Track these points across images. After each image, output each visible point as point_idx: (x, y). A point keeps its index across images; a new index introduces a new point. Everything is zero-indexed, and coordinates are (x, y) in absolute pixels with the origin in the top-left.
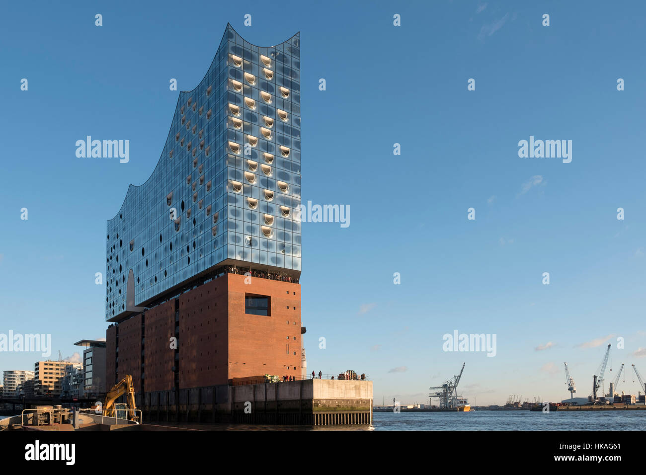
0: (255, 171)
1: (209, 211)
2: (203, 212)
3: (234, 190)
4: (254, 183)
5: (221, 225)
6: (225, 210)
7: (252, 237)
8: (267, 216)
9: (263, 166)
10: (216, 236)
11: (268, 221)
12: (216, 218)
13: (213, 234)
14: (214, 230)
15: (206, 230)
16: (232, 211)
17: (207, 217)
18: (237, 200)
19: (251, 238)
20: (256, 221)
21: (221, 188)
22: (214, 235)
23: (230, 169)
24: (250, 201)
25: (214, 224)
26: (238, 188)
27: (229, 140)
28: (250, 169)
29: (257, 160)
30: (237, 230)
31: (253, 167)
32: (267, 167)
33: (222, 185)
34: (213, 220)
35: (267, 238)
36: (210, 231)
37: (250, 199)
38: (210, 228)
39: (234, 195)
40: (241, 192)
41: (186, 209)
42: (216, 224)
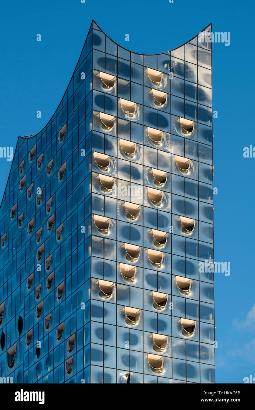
0: (136, 261)
1: (60, 332)
2: (51, 334)
3: (101, 294)
4: (135, 282)
5: (80, 354)
6: (86, 330)
7: (131, 373)
8: (157, 336)
9: (150, 252)
10: (72, 374)
11: (158, 345)
12: (72, 344)
13: (66, 371)
14: (69, 364)
15: (56, 364)
16: (98, 331)
17: (57, 342)
18: (106, 312)
19: (129, 376)
20: (138, 347)
21: (81, 291)
22: (69, 372)
23: (94, 261)
24: (127, 313)
25: (69, 354)
26: (108, 291)
27: (93, 212)
28: (128, 258)
29: (140, 242)
30: (106, 364)
31: (133, 255)
32: (157, 253)
33: (81, 289)
34: (68, 348)
35: (157, 374)
36: (62, 366)
37: (128, 309)
38: (62, 360)
39: (101, 304)
40: (112, 299)
41: (25, 331)
42: (72, 353)
